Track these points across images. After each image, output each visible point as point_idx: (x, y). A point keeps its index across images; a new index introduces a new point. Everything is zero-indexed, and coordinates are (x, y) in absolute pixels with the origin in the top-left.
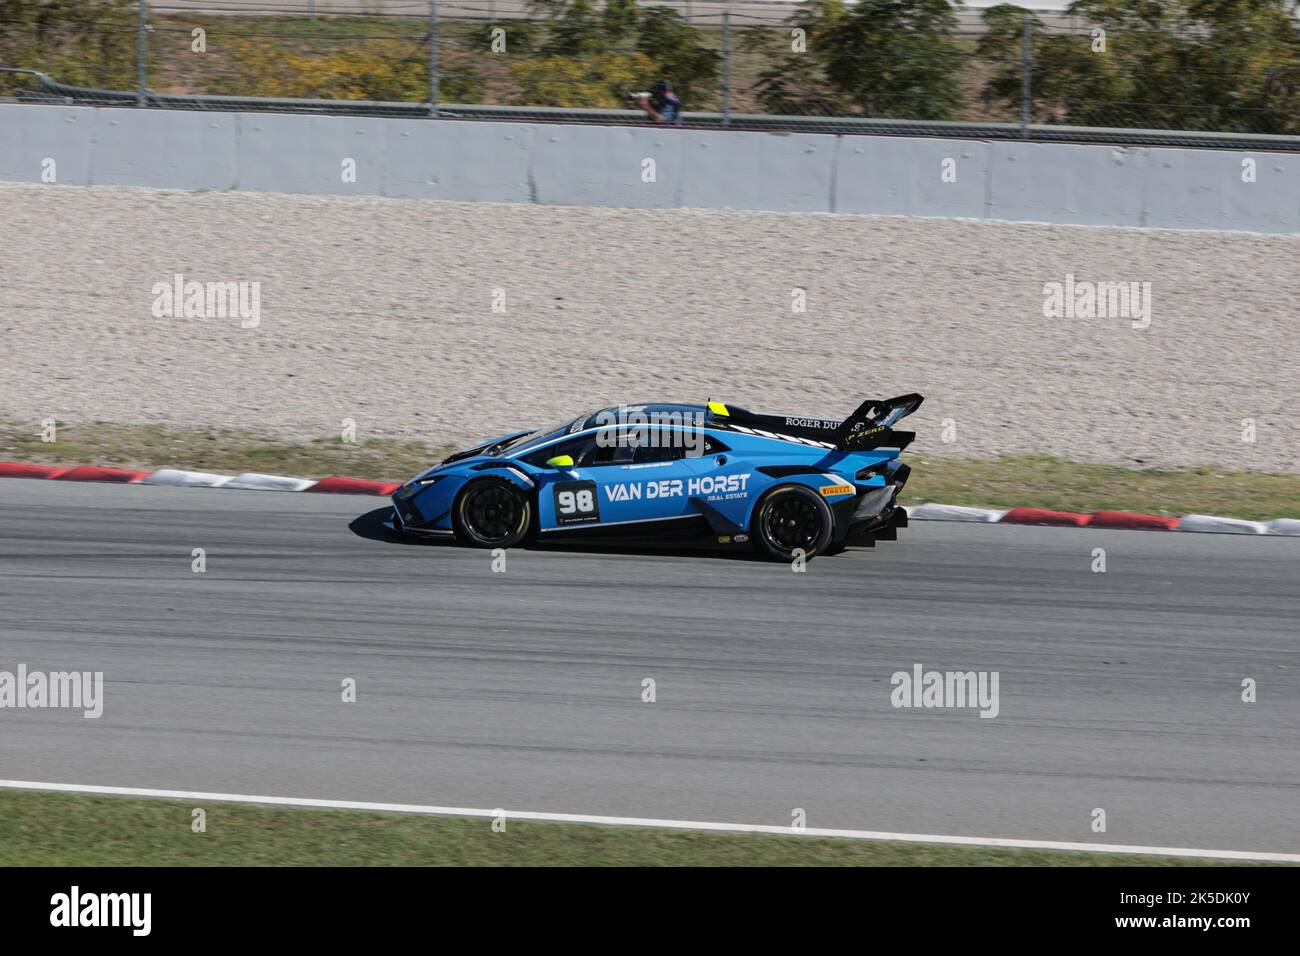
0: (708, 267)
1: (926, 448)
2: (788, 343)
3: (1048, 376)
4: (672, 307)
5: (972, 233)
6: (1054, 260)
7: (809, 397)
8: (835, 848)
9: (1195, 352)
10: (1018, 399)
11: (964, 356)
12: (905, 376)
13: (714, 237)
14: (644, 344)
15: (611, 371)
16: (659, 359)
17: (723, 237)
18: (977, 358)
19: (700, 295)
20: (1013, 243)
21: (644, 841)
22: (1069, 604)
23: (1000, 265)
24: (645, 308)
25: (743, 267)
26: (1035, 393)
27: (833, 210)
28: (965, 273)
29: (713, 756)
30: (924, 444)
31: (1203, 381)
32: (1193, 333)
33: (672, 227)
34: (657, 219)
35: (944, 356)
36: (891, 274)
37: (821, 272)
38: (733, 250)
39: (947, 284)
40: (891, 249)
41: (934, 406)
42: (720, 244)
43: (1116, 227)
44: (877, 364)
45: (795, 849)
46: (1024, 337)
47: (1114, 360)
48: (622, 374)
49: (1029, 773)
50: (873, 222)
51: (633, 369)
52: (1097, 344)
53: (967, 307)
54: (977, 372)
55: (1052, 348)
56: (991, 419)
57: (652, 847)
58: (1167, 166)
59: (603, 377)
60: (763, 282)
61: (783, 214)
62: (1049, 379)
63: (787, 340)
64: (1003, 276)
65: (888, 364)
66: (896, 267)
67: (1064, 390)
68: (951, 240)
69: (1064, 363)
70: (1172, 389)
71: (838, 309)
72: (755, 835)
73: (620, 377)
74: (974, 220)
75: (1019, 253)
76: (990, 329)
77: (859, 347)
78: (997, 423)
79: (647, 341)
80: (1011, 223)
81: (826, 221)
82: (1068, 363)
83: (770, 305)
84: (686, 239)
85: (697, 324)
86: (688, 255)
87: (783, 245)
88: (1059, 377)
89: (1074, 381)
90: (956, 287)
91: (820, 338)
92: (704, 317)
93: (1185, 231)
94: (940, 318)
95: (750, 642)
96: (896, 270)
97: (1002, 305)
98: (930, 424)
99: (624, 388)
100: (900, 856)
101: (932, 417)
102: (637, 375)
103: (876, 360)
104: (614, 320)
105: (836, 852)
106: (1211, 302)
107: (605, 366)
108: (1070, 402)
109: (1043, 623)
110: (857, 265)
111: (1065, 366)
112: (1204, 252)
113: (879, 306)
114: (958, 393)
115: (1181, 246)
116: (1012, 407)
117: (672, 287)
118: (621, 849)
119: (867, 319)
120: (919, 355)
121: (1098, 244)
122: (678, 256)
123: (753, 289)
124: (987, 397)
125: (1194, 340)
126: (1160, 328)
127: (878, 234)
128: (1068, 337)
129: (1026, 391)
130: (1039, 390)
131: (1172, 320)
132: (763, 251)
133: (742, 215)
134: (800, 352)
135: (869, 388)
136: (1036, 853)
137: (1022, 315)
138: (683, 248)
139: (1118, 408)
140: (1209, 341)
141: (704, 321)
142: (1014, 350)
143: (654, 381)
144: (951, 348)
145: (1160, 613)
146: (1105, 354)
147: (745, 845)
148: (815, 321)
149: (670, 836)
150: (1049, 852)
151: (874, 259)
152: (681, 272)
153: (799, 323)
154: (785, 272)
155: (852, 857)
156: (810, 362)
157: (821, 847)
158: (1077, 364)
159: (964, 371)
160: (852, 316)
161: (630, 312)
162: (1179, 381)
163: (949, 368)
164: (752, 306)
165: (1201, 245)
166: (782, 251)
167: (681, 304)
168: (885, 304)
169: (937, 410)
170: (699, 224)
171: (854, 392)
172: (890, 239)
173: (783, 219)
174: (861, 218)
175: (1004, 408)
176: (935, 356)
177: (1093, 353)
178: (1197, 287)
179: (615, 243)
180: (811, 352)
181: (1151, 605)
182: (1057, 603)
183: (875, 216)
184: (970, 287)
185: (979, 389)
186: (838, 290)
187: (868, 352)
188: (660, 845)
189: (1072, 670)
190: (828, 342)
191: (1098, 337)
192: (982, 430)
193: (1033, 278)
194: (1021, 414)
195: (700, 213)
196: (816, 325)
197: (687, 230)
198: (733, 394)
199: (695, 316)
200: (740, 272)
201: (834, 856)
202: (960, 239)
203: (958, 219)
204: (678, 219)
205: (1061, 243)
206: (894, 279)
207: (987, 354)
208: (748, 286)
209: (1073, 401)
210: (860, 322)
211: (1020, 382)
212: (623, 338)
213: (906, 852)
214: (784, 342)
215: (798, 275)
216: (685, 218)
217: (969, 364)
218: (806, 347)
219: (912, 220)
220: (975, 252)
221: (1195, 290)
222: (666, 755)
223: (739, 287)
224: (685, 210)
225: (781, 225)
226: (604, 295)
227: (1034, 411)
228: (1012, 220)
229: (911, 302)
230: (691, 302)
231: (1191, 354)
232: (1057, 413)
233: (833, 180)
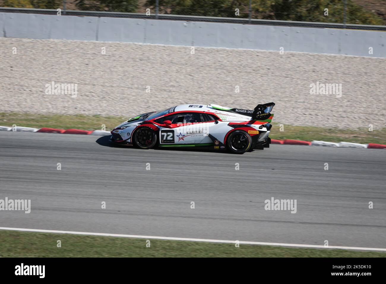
0: (58, 58)
1: (123, 114)
2: (82, 81)
3: (162, 92)
4: (46, 70)
5: (140, 48)
6: (165, 56)
7: (88, 98)
8: (92, 238)
9: (208, 85)
10: (152, 99)
11: (136, 86)
12: (117, 92)
13: (60, 48)
14: (37, 81)
15: (27, 90)
16: (42, 86)
17: (63, 48)
18: (140, 86)
19: (55, 66)
20: (152, 51)
21: (33, 236)
22: (166, 163)
23: (148, 57)
24: (38, 70)
25: (68, 58)
26: (157, 97)
27: (97, 40)
28: (137, 60)
29: (54, 210)
30: (123, 113)
31: (210, 94)
32: (207, 79)
33: (47, 45)
34: (43, 42)
35: (130, 86)
36: (115, 60)
37: (93, 59)
38: (66, 52)
39: (132, 63)
40: (114, 52)
41: (126, 101)
42: (62, 51)
43: (184, 46)
44: (109, 88)
45: (79, 239)
46: (155, 80)
47: (182, 87)
48: (30, 91)
49: (152, 215)
50: (109, 44)
51: (34, 89)
52: (177, 82)
53: (138, 71)
54: (140, 91)
55: (163, 83)
56: (144, 105)
57: (35, 238)
58: (200, 27)
59: (24, 91)
60: (75, 62)
61: (82, 41)
62: (162, 93)
63: (82, 80)
64: (149, 61)
65: (112, 88)
66: (116, 58)
67: (167, 97)
68: (133, 50)
69: (167, 88)
70: (200, 96)
71: (97, 71)
72: (67, 234)
73: (29, 92)
74: (141, 44)
75: (154, 54)
76: (145, 78)
77: (104, 83)
78: (145, 107)
79: (38, 80)
80: (152, 45)
81: (95, 44)
82: (168, 88)
83: (77, 70)
84: (51, 49)
85: (53, 75)
86: (52, 54)
87: (81, 51)
88: (165, 93)
89: (170, 94)
90: (134, 64)
91: (92, 80)
92: (56, 73)
93: (206, 48)
94: (129, 74)
95: (67, 174)
96: (116, 59)
97: (148, 70)
98: (125, 107)
99: (31, 95)
100: (112, 241)
101: (125, 105)
102: (35, 91)
103: (109, 87)
104: (29, 74)
105: (92, 240)
106: (213, 70)
107: (25, 88)
108: (168, 100)
109: (157, 169)
110: (104, 57)
111: (167, 89)
112: (211, 54)
113: (110, 70)
114: (134, 97)
115: (204, 52)
116: (150, 102)
117: (47, 64)
118: (26, 239)
119: (107, 74)
120: (122, 85)
121: (179, 51)
122: (49, 54)
123: (72, 64)
124: (142, 98)
125: (207, 81)
126: (197, 78)
127: (111, 48)
128: (168, 80)
129: (155, 97)
130: (159, 96)
131: (201, 75)
132: (75, 53)
133: (69, 41)
134: (85, 84)
135: (106, 96)
136: (153, 240)
137: (155, 73)
138: (50, 52)
139: (183, 102)
140: (212, 81)
141: (56, 75)
142: (151, 84)
143: (40, 93)
144: (132, 83)
145: (194, 166)
146: (179, 85)
147: (64, 238)
148: (91, 75)
149: (40, 235)
150: (157, 240)
151: (109, 56)
152: (50, 59)
153: (85, 75)
154: (82, 59)
155: (96, 241)
156: (88, 87)
157: (87, 238)
158: (171, 88)
159: (136, 90)
160: (102, 73)
161: (34, 72)
162: (202, 94)
163: (131, 89)
164: (71, 70)
165: (210, 52)
166: (81, 53)
167: (49, 69)
168: (112, 69)
169: (127, 102)
170: (56, 44)
171: (102, 97)
172: (114, 49)
173: (82, 43)
174: (106, 43)
175: (148, 102)
176: (127, 86)
177: (176, 85)
178: (209, 65)
179: (29, 50)
180: (89, 84)
181: (190, 163)
182: (162, 163)
183: (110, 42)
184: (139, 64)
185: (140, 96)
186: (98, 65)
187: (107, 84)
188: (37, 237)
189: (167, 183)
190: (94, 81)
191: (178, 80)
192: (141, 109)
193: (158, 62)
194: (153, 104)
195: (56, 41)
196: (91, 76)
197: (52, 46)
198: (64, 97)
199: (54, 73)
200: (68, 59)
201: (91, 241)
202: (136, 49)
203: (136, 43)
204: (49, 42)
205: (167, 51)
206: (115, 62)
207: (143, 85)
208: (70, 63)
209: (169, 100)
210: (105, 75)
211: (153, 94)
212: (31, 79)
213: (113, 240)
214: (81, 81)
215: (86, 60)
216: (52, 42)
217: (137, 88)
218: (87, 83)
219: (122, 43)
220: (141, 54)
221: (208, 66)
222: (40, 209)
223: (67, 64)
224: (52, 40)
225: (81, 45)
226: (25, 66)
227: (157, 103)
228: (152, 44)
229: (120, 69)
230: (53, 68)
231: (206, 86)
232: (164, 104)
233: (97, 31)
